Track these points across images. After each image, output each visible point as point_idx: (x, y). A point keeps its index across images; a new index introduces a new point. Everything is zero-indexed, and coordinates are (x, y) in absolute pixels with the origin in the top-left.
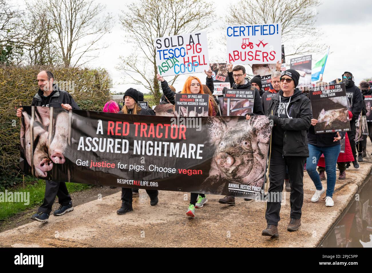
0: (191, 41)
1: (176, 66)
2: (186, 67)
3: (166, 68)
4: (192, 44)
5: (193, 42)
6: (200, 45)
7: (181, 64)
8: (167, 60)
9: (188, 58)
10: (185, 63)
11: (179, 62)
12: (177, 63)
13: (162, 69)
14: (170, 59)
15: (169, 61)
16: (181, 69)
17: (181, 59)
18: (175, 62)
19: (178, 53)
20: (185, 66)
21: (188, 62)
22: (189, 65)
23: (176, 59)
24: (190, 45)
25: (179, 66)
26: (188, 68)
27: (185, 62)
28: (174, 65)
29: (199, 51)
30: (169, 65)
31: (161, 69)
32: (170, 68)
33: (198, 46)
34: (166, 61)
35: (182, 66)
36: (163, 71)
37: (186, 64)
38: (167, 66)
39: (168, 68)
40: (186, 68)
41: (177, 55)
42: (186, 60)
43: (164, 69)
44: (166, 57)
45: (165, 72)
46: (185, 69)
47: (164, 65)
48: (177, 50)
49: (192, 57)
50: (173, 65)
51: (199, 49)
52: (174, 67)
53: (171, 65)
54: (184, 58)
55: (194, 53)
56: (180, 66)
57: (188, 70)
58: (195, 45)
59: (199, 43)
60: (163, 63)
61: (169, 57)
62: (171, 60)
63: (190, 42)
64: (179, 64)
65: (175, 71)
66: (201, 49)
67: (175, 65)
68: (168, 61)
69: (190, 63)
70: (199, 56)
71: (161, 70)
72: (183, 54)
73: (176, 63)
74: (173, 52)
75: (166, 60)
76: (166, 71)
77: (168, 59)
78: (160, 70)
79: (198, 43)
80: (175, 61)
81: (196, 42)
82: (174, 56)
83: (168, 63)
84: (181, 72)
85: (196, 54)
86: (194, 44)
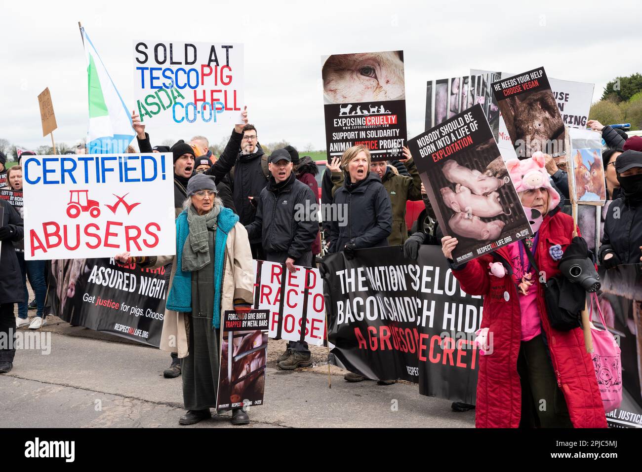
0: (213, 58)
1: (178, 107)
2: (198, 110)
3: (154, 108)
4: (213, 64)
5: (216, 60)
6: (230, 70)
7: (189, 104)
8: (159, 91)
9: (204, 92)
10: (198, 102)
11: (183, 98)
12: (179, 100)
13: (145, 109)
14: (164, 90)
15: (162, 94)
16: (187, 114)
17: (188, 93)
18: (175, 98)
19: (182, 79)
20: (196, 108)
21: (204, 100)
22: (204, 108)
23: (178, 92)
24: (209, 65)
25: (183, 107)
26: (203, 113)
27: (196, 100)
28: (173, 103)
29: (226, 80)
30: (161, 102)
31: (142, 109)
32: (165, 109)
33: (226, 70)
34: (156, 93)
35: (191, 108)
36: (147, 113)
37: (200, 104)
38: (157, 104)
39: (159, 108)
40: (199, 112)
41: (181, 84)
42: (200, 96)
43: (149, 108)
44: (156, 83)
45: (151, 117)
46: (195, 115)
47: (150, 100)
48: (181, 73)
49: (212, 92)
50: (171, 103)
51: (227, 77)
52: (174, 107)
53: (166, 102)
54: (195, 92)
55: (216, 84)
56: (187, 107)
57: (203, 117)
58: (219, 68)
59: (227, 66)
60: (149, 96)
61: (164, 84)
62: (166, 92)
63: (210, 60)
64: (184, 103)
65: (174, 117)
66: (230, 77)
67: (176, 103)
68: (159, 93)
69: (208, 103)
70: (226, 92)
71: (143, 112)
72: (193, 83)
73: (177, 100)
74: (173, 76)
75: (156, 90)
76: (155, 113)
77: (160, 88)
78: (140, 111)
79: (226, 64)
80: (176, 94)
81: (222, 62)
82: (175, 85)
83: (159, 98)
84: (188, 120)
85: (220, 86)
86: (218, 65)
